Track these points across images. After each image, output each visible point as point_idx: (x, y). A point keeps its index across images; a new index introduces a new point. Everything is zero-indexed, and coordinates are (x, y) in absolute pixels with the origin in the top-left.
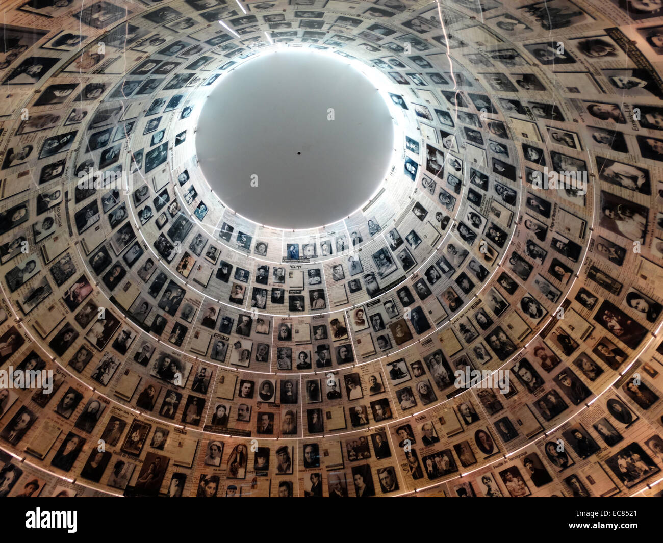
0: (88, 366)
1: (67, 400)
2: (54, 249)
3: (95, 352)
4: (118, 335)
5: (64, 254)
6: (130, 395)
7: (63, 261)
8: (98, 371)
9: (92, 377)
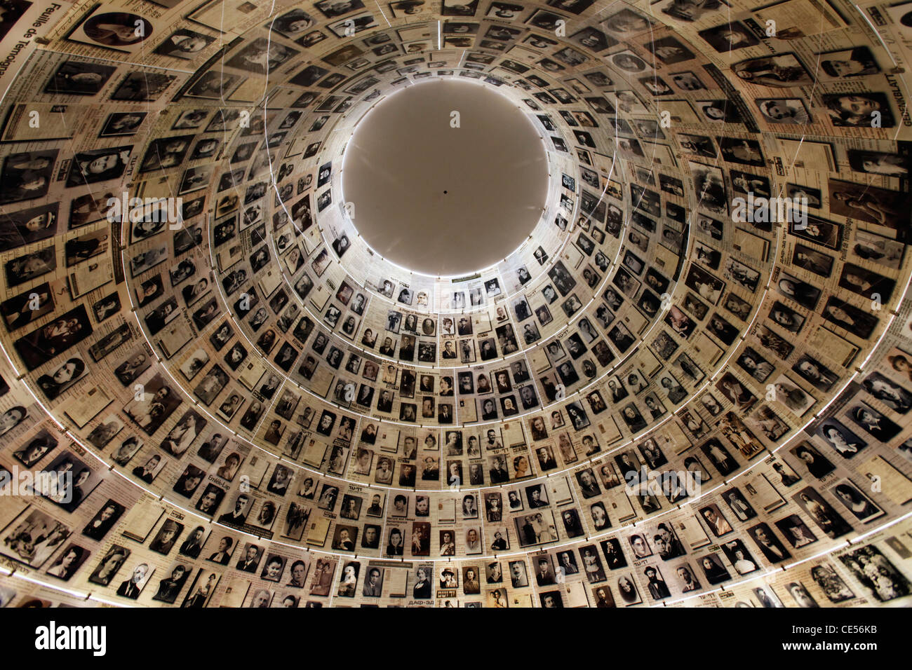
0: (743, 298)
1: (784, 321)
2: (651, 363)
3: (727, 291)
4: (703, 263)
5: (653, 350)
6: (762, 242)
7: (658, 348)
8: (746, 285)
9: (754, 291)
